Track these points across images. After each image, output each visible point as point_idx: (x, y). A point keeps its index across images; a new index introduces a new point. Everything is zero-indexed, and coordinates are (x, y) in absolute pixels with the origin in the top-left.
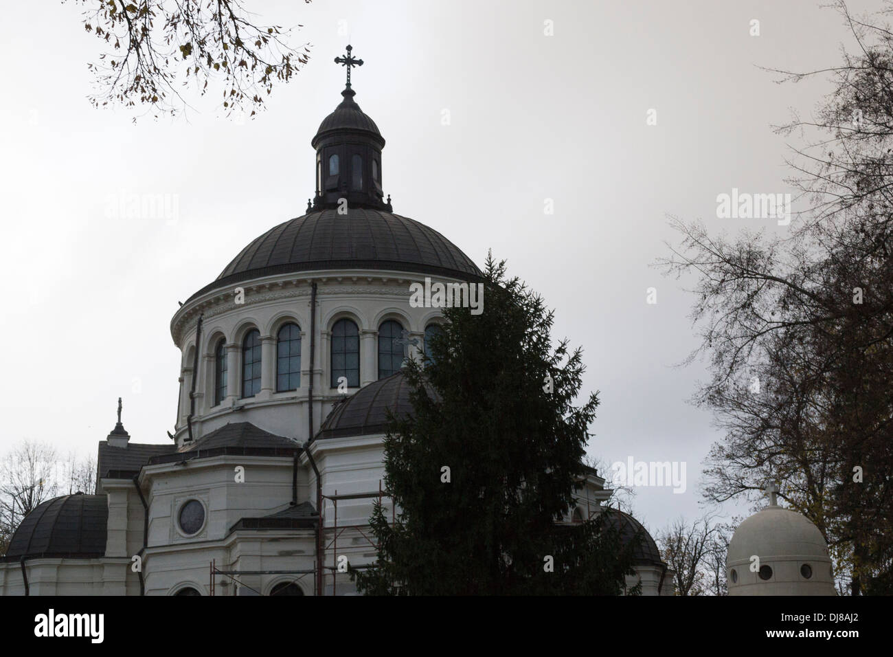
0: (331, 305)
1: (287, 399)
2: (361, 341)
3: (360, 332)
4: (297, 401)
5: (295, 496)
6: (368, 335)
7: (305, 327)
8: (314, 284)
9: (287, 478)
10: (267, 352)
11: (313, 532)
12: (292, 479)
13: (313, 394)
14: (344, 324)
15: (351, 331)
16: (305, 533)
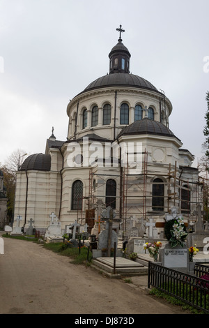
1: (107, 127)
3: (130, 107)
4: (110, 127)
6: (132, 109)
7: (113, 105)
8: (116, 92)
10: (100, 113)
13: (115, 125)
15: (126, 107)
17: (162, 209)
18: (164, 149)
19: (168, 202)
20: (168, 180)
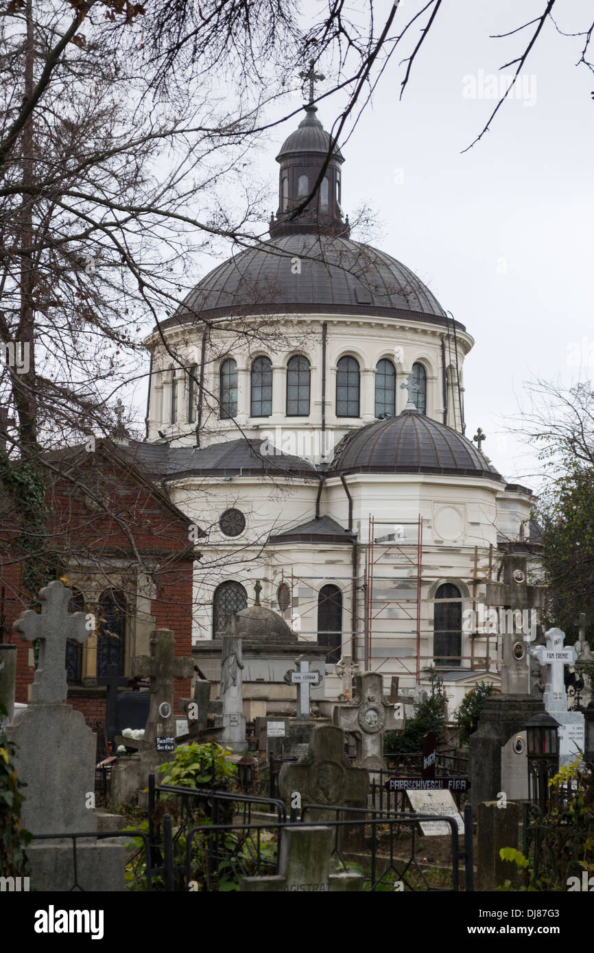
0: (339, 344)
1: (301, 424)
2: (362, 378)
3: (361, 369)
4: (310, 427)
5: (318, 511)
6: (369, 373)
7: (316, 362)
8: (325, 326)
9: (312, 496)
10: (279, 381)
11: (351, 546)
12: (316, 497)
13: (326, 422)
14: (349, 361)
15: (353, 367)
16: (346, 547)
17: (458, 662)
18: (461, 508)
19: (472, 643)
20: (470, 588)
